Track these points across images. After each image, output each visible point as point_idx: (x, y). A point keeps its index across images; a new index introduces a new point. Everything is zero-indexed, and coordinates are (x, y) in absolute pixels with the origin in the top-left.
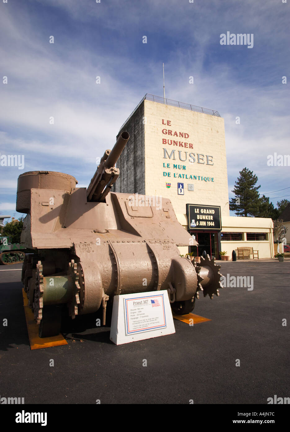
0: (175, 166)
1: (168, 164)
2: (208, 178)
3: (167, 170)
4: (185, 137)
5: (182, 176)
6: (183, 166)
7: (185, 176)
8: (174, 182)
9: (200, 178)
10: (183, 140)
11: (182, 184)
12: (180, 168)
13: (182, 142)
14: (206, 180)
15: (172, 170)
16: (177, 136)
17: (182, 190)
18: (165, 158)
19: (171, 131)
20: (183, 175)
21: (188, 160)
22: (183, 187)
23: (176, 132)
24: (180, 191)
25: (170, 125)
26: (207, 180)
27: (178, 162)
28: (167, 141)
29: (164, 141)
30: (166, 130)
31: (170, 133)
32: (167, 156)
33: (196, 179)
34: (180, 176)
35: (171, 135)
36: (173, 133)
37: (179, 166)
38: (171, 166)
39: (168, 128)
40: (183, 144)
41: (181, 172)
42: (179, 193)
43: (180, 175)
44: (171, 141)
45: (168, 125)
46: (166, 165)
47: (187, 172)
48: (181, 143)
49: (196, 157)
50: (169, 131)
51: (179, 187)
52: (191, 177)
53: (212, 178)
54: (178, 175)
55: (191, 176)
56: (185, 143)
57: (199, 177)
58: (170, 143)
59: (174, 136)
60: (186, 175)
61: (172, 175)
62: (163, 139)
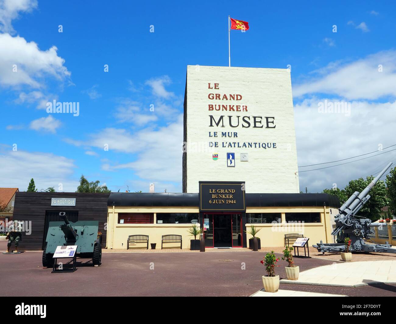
0: (224, 134)
1: (215, 133)
2: (268, 144)
3: (214, 140)
4: (237, 99)
5: (233, 145)
6: (234, 133)
7: (236, 145)
8: (223, 152)
9: (257, 145)
10: (234, 103)
11: (233, 155)
12: (230, 135)
13: (233, 106)
14: (265, 146)
15: (220, 139)
16: (227, 99)
17: (233, 161)
18: (211, 125)
19: (219, 95)
20: (234, 143)
21: (240, 125)
22: (233, 158)
23: (225, 95)
24: (230, 162)
25: (218, 88)
26: (267, 147)
27: (228, 129)
28: (214, 107)
29: (211, 107)
30: (213, 95)
31: (218, 96)
32: (214, 123)
33: (251, 147)
34: (230, 145)
35: (220, 99)
36: (221, 97)
37: (229, 133)
38: (219, 134)
39: (215, 92)
40: (235, 108)
41: (232, 140)
42: (229, 165)
43: (230, 143)
44: (219, 106)
45: (215, 88)
46: (212, 134)
47: (240, 140)
48: (231, 107)
49: (252, 121)
50: (216, 95)
51: (228, 157)
52: (245, 145)
53: (273, 144)
54: (228, 144)
55: (244, 143)
56: (237, 106)
57: (255, 144)
58: (218, 108)
59: (223, 99)
60: (238, 143)
61: (220, 145)
62: (209, 105)
